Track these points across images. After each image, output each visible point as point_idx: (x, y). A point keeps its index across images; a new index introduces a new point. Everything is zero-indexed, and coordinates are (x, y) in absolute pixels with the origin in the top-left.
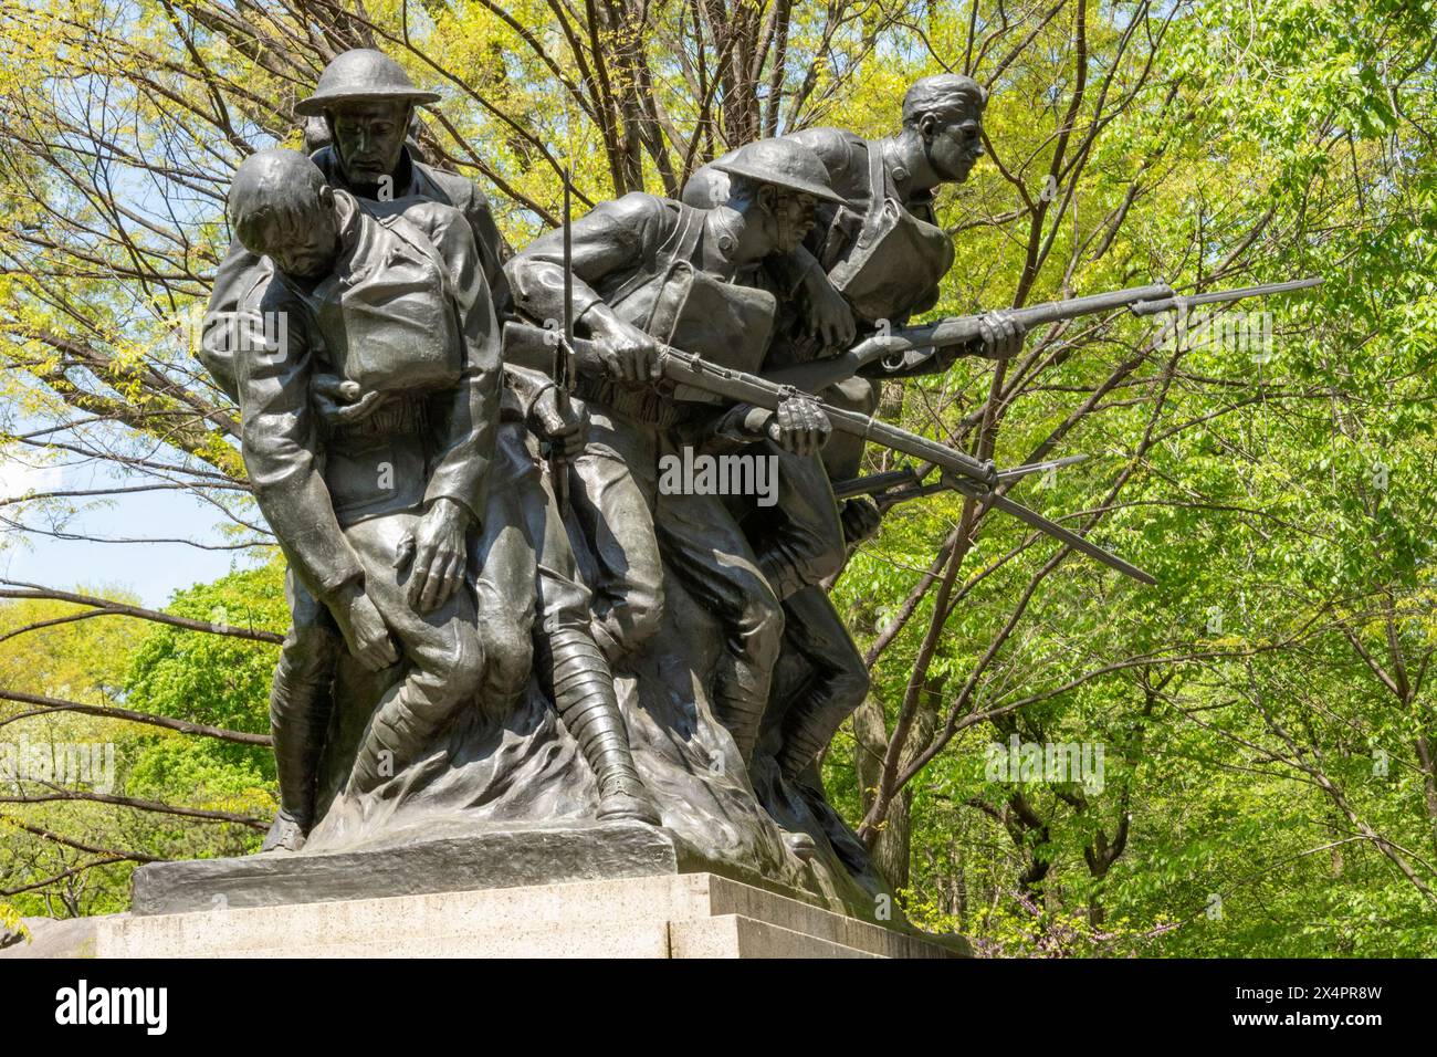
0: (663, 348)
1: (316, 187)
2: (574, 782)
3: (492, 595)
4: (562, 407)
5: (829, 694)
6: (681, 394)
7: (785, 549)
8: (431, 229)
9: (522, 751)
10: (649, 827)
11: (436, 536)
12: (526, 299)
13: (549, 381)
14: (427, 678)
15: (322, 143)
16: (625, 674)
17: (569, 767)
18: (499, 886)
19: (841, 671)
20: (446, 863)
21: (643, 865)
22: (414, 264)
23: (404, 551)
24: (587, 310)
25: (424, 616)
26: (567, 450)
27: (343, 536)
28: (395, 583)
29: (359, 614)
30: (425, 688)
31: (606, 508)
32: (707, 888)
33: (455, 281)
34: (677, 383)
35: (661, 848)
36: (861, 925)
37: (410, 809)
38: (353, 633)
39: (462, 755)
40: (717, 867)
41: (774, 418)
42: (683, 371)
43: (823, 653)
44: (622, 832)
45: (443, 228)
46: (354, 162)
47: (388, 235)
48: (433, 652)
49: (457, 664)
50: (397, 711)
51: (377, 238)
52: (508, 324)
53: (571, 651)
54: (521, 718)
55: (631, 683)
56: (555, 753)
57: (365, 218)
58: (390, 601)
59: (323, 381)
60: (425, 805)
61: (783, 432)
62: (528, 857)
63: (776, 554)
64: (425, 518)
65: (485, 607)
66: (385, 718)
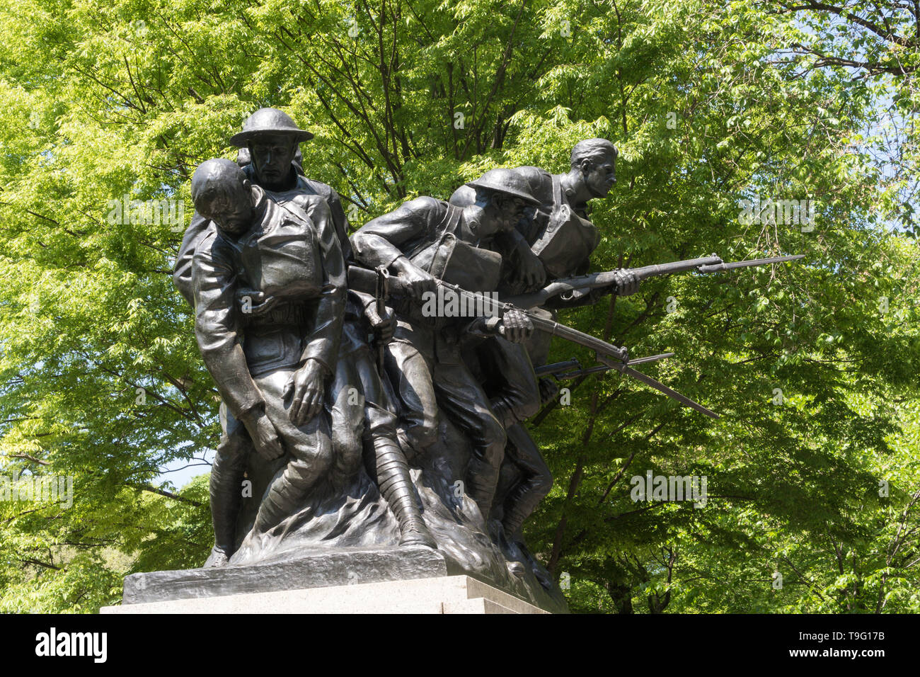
0: (438, 282)
1: (241, 180)
2: (385, 526)
3: (339, 415)
4: (380, 311)
5: (530, 487)
7: (507, 400)
8: (306, 207)
9: (356, 507)
11: (306, 381)
12: (361, 254)
13: (373, 298)
14: (300, 463)
15: (246, 164)
16: (416, 468)
17: (383, 517)
18: (340, 584)
19: (537, 474)
20: (310, 572)
21: (427, 572)
22: (296, 225)
23: (287, 389)
24: (395, 260)
25: (299, 426)
26: (383, 336)
27: (253, 381)
28: (283, 407)
29: (260, 426)
30: (298, 469)
31: (406, 371)
32: (465, 584)
33: (319, 236)
35: (436, 562)
37: (288, 541)
38: (258, 437)
39: (320, 509)
40: (471, 573)
41: (501, 322)
43: (527, 463)
44: (414, 552)
45: (313, 206)
46: (263, 171)
47: (282, 210)
48: (304, 448)
49: (318, 454)
50: (282, 483)
51: (275, 213)
53: (384, 450)
54: (354, 489)
55: (419, 472)
56: (374, 508)
57: (269, 201)
58: (280, 418)
59: (243, 292)
60: (298, 538)
61: (506, 329)
62: (358, 568)
63: (502, 403)
64: (300, 371)
65: (335, 423)
66: (275, 487)
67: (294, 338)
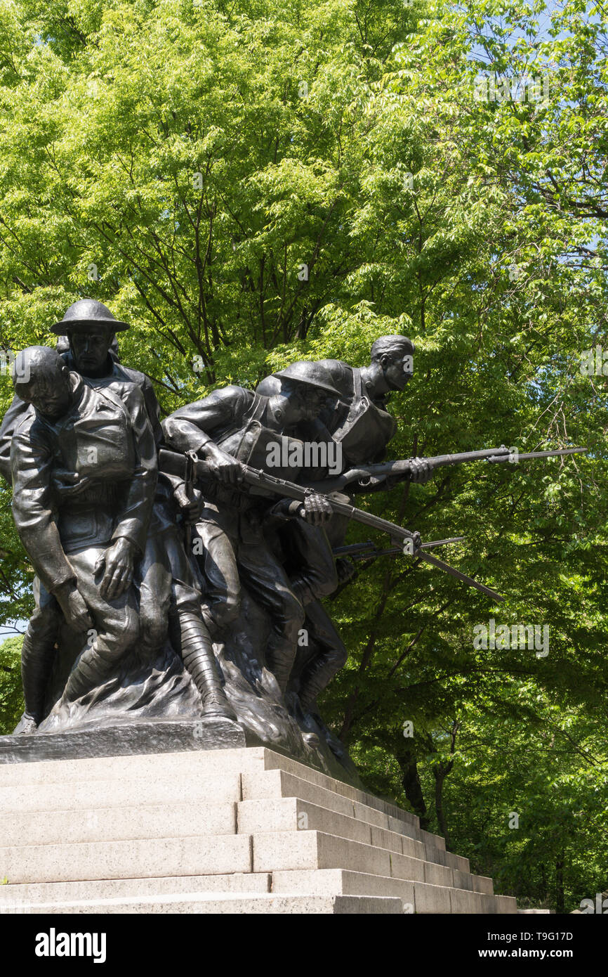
0: (244, 466)
1: (60, 366)
2: (188, 698)
3: (147, 591)
4: (189, 494)
5: (326, 661)
6: (252, 491)
7: (306, 579)
8: (121, 393)
9: (160, 679)
10: (231, 721)
11: (117, 558)
12: (172, 439)
13: (181, 481)
14: (109, 636)
15: (65, 351)
16: (218, 642)
17: (186, 689)
18: (144, 753)
19: (333, 649)
20: (115, 741)
21: (227, 743)
22: (111, 410)
23: (98, 566)
24: (204, 445)
25: (109, 601)
26: (191, 517)
27: (66, 557)
28: (94, 583)
29: (72, 600)
30: (107, 642)
31: (211, 550)
32: (263, 755)
33: (133, 421)
34: (251, 485)
35: (236, 733)
36: (343, 786)
37: (95, 710)
38: (69, 611)
39: (126, 681)
40: (268, 745)
41: (303, 506)
42: (255, 479)
43: (323, 639)
44: (215, 724)
45: (128, 393)
46: (81, 358)
47: (98, 396)
48: (113, 622)
49: (126, 628)
50: (91, 655)
51: (92, 398)
52: (161, 450)
53: (189, 625)
54: (160, 662)
55: (221, 646)
56: (178, 681)
57: (86, 387)
58: (90, 593)
59: (59, 472)
60: (104, 708)
61: (307, 513)
62: (161, 738)
63: (301, 582)
64: (111, 549)
65: (143, 598)
66: (84, 659)
67: (106, 516)
